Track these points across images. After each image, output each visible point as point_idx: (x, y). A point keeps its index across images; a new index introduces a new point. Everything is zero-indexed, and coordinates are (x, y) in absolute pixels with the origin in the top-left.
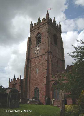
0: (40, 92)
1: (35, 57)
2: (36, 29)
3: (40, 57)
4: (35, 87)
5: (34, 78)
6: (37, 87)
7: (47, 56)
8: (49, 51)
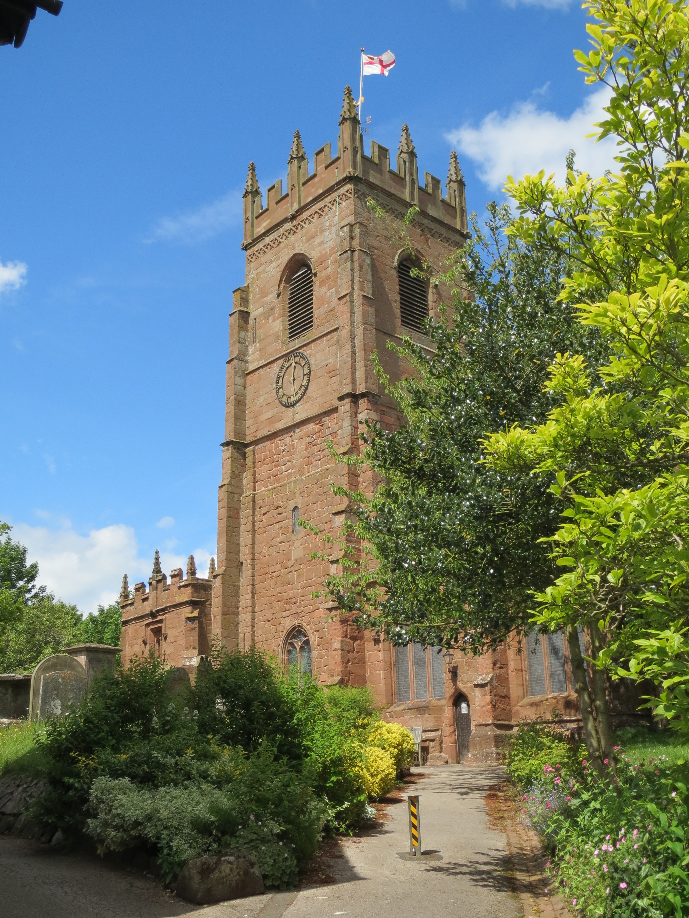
0: (315, 653)
1: (280, 425)
2: (281, 231)
3: (311, 427)
4: (288, 624)
5: (278, 567)
6: (295, 622)
7: (347, 424)
8: (361, 389)
